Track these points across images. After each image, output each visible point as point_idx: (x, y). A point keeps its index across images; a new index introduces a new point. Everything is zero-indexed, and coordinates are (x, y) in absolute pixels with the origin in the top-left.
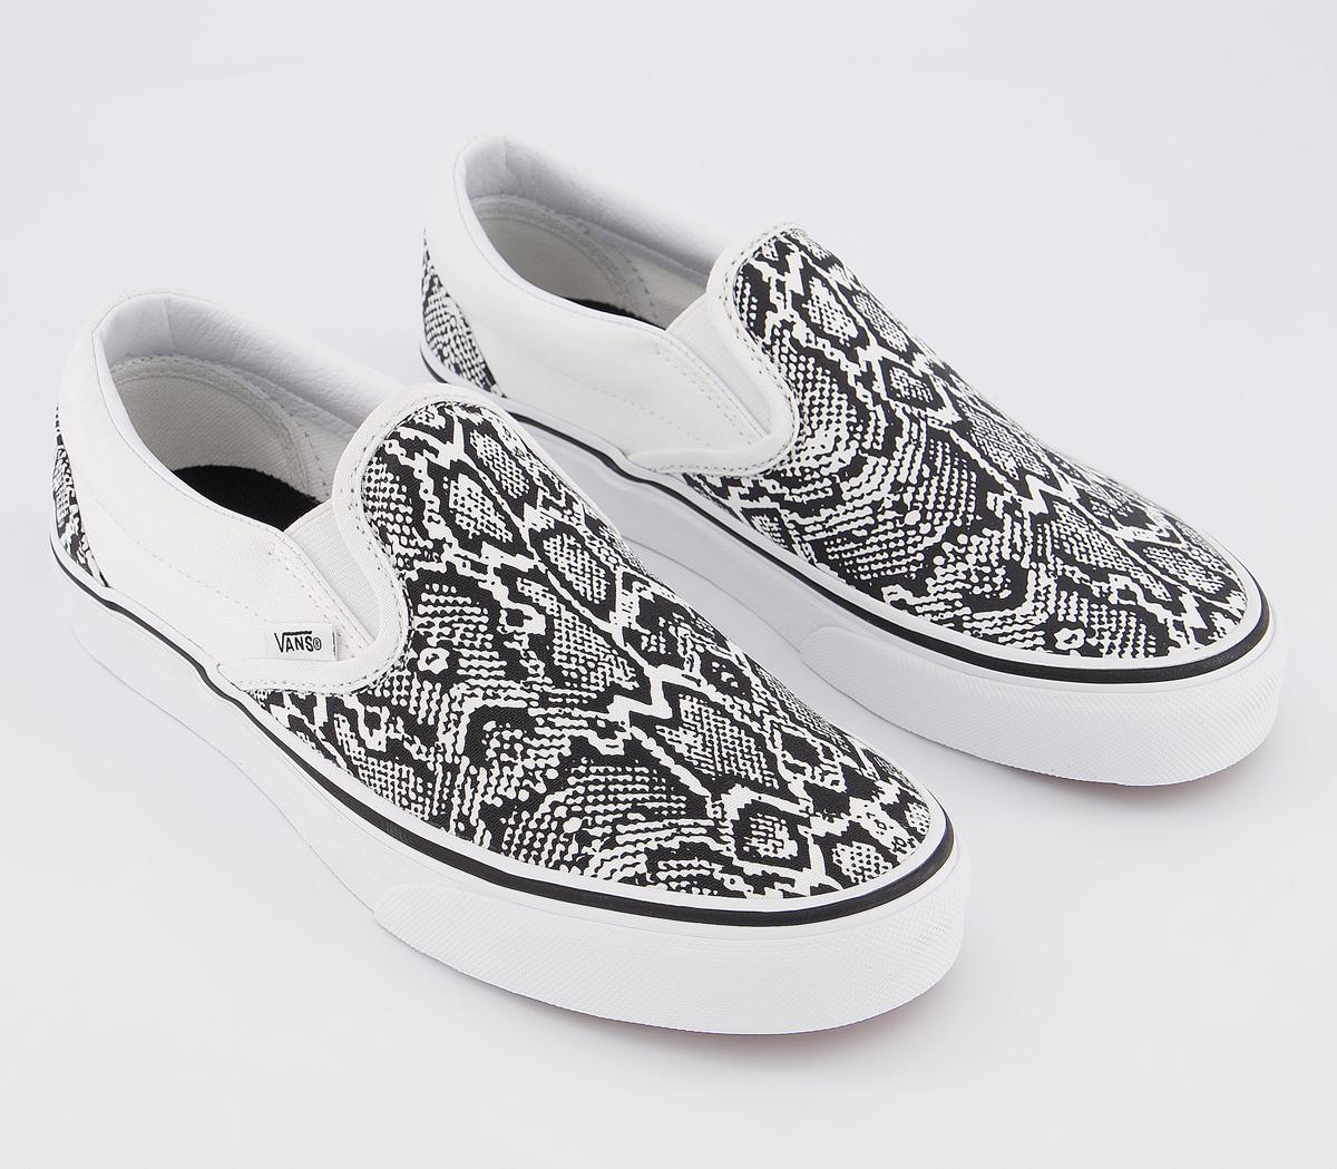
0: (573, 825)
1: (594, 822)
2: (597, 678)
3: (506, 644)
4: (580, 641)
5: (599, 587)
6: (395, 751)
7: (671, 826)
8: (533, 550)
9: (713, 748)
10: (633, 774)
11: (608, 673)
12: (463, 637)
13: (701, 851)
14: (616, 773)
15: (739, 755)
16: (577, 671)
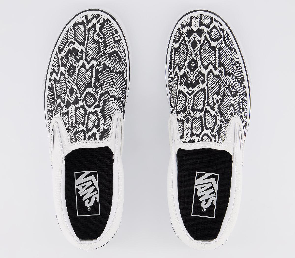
2: (215, 80)
9: (209, 54)
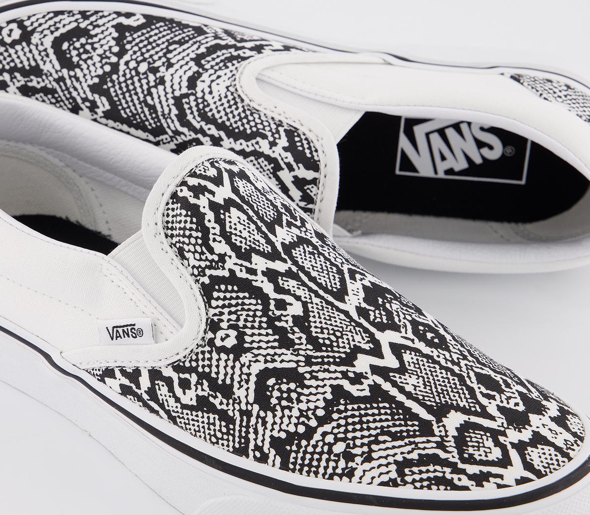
0: (339, 448)
1: (354, 444)
2: (343, 343)
3: (277, 323)
4: (328, 318)
5: (334, 280)
6: (203, 404)
7: (411, 443)
8: (286, 257)
9: (431, 386)
10: (379, 408)
11: (351, 339)
12: (246, 321)
13: (434, 459)
14: (366, 409)
15: (450, 390)
16: (329, 339)
